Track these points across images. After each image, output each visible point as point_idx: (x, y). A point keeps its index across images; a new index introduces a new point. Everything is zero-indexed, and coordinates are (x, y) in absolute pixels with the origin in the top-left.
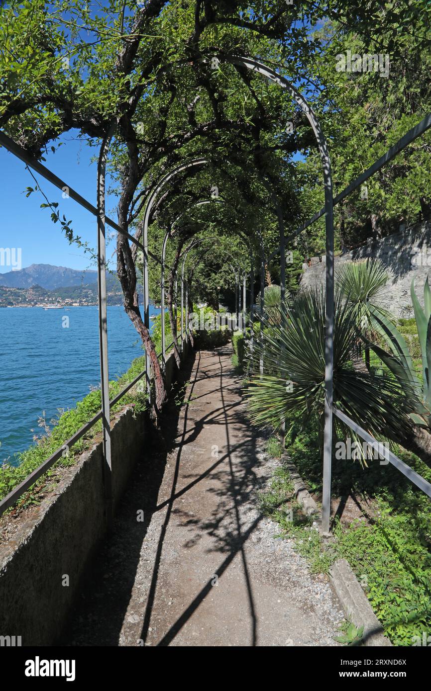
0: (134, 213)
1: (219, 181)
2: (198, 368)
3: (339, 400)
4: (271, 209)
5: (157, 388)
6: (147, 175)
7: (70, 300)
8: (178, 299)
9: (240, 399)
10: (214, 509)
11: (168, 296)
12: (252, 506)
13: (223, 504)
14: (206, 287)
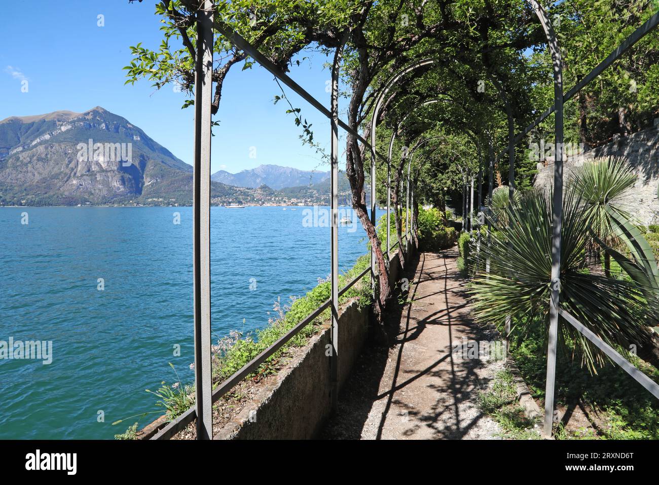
0: (362, 114)
1: (446, 80)
2: (422, 270)
3: (566, 302)
4: (500, 106)
5: (381, 284)
6: (375, 77)
7: (295, 199)
8: (404, 199)
9: (465, 302)
10: (434, 403)
11: (394, 196)
12: (472, 405)
13: (444, 401)
14: (433, 188)
